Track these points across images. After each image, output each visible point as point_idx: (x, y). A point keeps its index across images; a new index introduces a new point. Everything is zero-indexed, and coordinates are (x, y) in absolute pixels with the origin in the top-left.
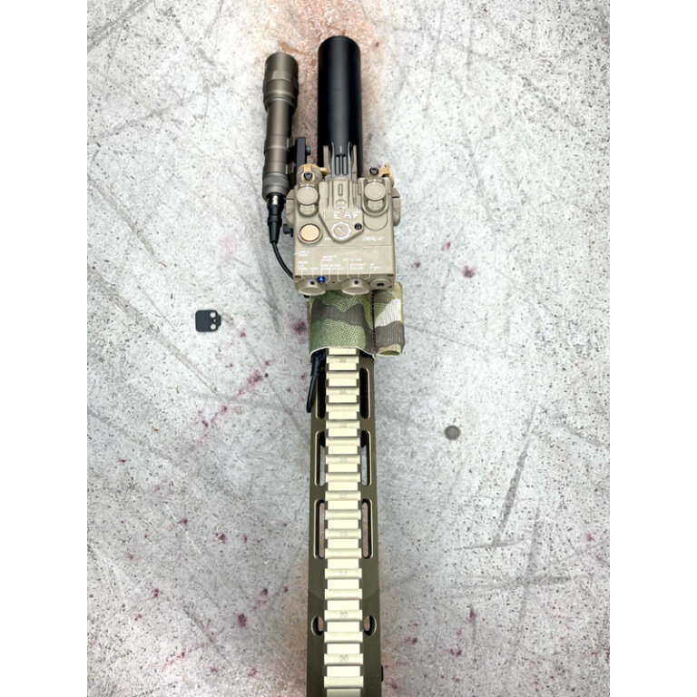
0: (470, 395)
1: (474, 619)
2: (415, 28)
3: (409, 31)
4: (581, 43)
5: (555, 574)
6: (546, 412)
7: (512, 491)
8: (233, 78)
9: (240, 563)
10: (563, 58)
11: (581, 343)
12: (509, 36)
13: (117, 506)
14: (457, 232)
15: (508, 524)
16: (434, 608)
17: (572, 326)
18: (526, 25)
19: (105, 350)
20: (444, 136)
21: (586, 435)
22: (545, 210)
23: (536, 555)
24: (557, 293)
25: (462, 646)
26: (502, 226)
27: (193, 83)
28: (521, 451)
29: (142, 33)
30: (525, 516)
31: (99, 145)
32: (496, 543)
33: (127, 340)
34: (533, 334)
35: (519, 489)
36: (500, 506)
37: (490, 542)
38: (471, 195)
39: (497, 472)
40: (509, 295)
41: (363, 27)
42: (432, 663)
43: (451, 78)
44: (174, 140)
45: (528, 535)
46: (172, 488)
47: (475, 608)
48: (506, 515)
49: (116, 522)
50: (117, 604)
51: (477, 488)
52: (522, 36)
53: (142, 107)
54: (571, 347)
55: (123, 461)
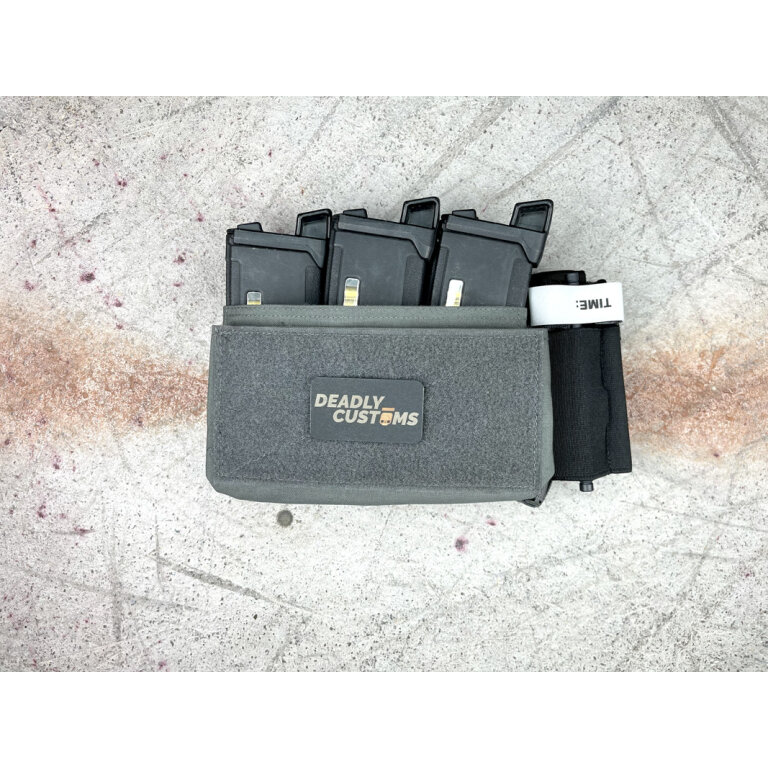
0: (326, 539)
1: (77, 533)
2: (733, 497)
3: (730, 491)
5: (124, 625)
6: (304, 622)
7: (218, 582)
8: (687, 295)
9: (151, 277)
10: (691, 658)
11: (377, 664)
12: (719, 600)
13: (220, 145)
14: (506, 533)
15: (181, 575)
16: (91, 490)
17: (397, 656)
18: (729, 619)
19: (394, 140)
20: (612, 524)
21: (276, 665)
22: (527, 631)
23: (146, 605)
24: (434, 640)
25: (49, 519)
26: (511, 583)
27: (685, 251)
28: (262, 593)
29: (742, 197)
30: (190, 594)
31: (620, 144)
32: (161, 561)
33: (403, 164)
34: (390, 612)
35: (219, 589)
36: (202, 568)
37: (162, 555)
38: (546, 550)
39: (240, 565)
40: (434, 587)
41: (736, 441)
42: (32, 485)
43: (676, 535)
44: (622, 227)
45: (168, 598)
46: (238, 206)
47: (90, 535)
48: (192, 574)
49: (203, 144)
50: (112, 140)
51: (222, 543)
52: (717, 614)
53: (660, 193)
54: (374, 654)
55: (270, 154)
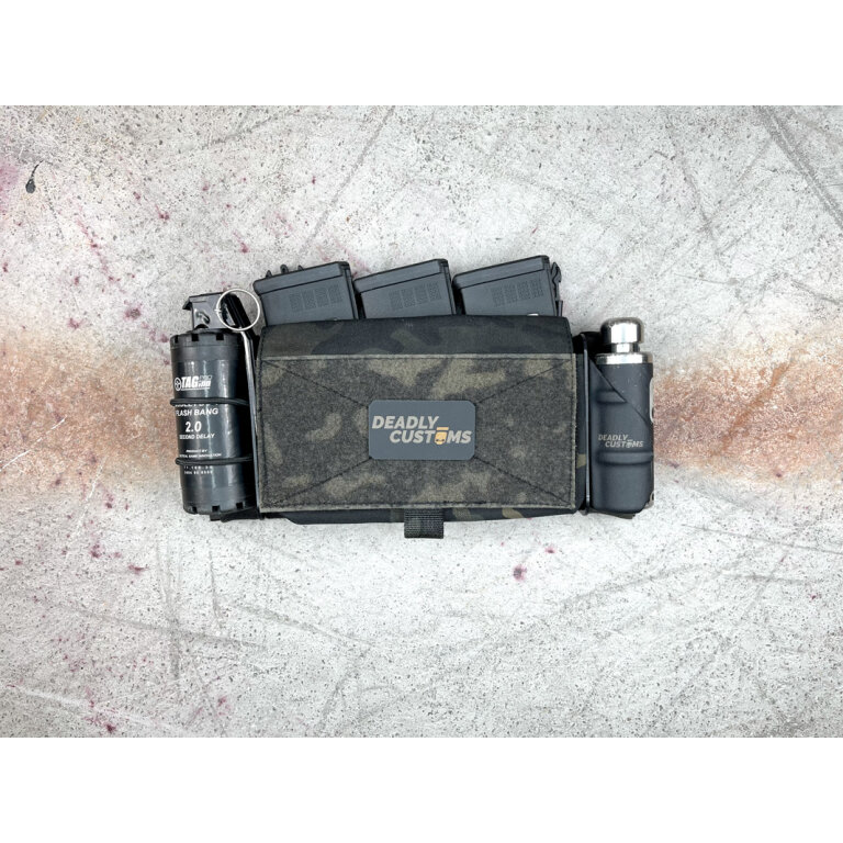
0: (383, 571)
1: (132, 572)
2: (797, 518)
4: (774, 702)
5: (182, 662)
7: (275, 617)
8: (745, 312)
10: (758, 683)
11: (437, 696)
13: (262, 174)
14: (565, 560)
15: (238, 611)
16: (145, 528)
17: (457, 686)
20: (673, 548)
21: (335, 699)
22: (588, 659)
23: (204, 641)
24: (495, 670)
25: (103, 558)
26: (571, 611)
27: (741, 269)
28: (319, 627)
29: (800, 209)
30: (247, 630)
31: (672, 158)
34: (449, 643)
35: (276, 624)
36: (258, 603)
37: (218, 591)
39: (295, 600)
40: (493, 617)
41: (798, 460)
42: (84, 525)
45: (225, 633)
46: (283, 236)
47: (145, 573)
48: (248, 609)
49: (245, 173)
50: (152, 172)
51: (278, 578)
52: (783, 637)
53: (715, 208)
55: (313, 181)
